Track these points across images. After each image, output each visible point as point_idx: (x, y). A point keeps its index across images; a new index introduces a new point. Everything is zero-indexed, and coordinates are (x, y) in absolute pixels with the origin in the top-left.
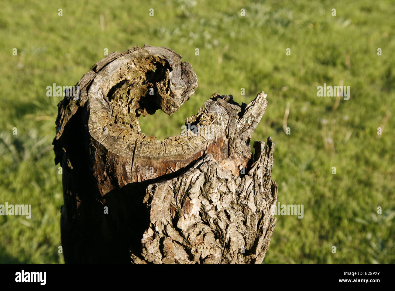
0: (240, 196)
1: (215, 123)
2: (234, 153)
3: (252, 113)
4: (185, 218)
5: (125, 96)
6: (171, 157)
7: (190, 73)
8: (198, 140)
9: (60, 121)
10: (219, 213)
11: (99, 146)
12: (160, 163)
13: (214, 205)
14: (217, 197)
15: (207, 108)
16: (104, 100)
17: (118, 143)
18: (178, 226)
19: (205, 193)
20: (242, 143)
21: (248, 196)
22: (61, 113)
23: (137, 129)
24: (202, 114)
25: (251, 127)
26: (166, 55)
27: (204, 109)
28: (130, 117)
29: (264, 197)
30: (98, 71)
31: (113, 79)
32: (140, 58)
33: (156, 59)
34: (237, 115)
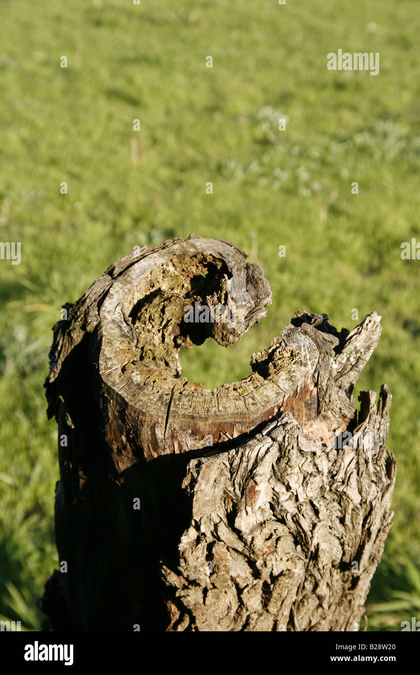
0: (335, 478)
1: (297, 363)
2: (327, 410)
3: (356, 347)
4: (247, 513)
5: (157, 315)
6: (227, 416)
7: (260, 282)
8: (269, 390)
9: (56, 354)
10: (301, 505)
11: (115, 396)
12: (209, 425)
13: (293, 493)
14: (298, 480)
15: (285, 338)
16: (124, 323)
17: (144, 393)
18: (235, 525)
19: (279, 474)
20: (339, 394)
21: (347, 479)
22: (57, 341)
23: (175, 368)
24: (277, 348)
25: (354, 367)
26: (223, 252)
27: (280, 340)
28: (165, 349)
29: (374, 479)
30: (116, 275)
31: (139, 289)
32: (182, 257)
33: (208, 258)
34: (333, 351)
